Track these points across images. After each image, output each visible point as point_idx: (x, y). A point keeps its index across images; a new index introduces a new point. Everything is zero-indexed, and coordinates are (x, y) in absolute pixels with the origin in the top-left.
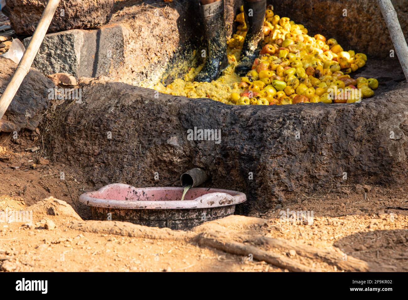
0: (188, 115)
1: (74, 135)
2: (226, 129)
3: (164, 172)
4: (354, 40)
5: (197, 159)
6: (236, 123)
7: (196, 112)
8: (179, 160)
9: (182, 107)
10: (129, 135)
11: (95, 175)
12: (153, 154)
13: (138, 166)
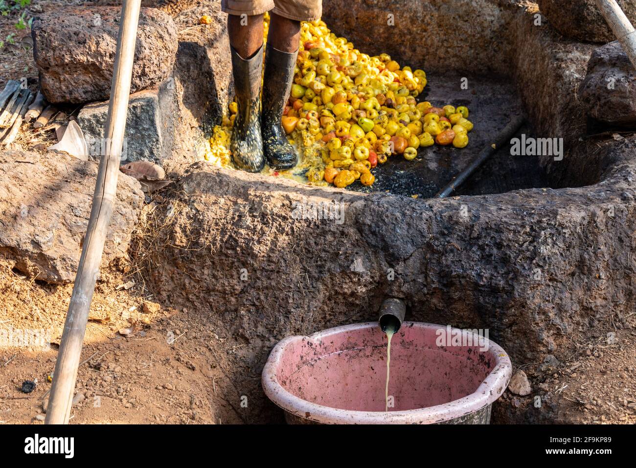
0: (373, 225)
1: (192, 262)
2: (436, 243)
3: (340, 306)
5: (394, 288)
6: (450, 233)
7: (386, 220)
8: (364, 290)
9: (360, 213)
10: (286, 261)
11: (246, 326)
12: (328, 287)
13: (309, 306)
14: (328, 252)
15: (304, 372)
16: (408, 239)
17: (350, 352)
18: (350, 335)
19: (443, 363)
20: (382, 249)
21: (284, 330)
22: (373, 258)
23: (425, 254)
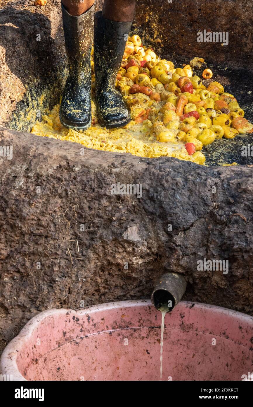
0: (152, 190)
2: (220, 212)
3: (115, 279)
5: (173, 261)
6: (236, 202)
7: (166, 185)
8: (140, 261)
9: (139, 177)
10: (55, 225)
11: (7, 294)
12: (99, 255)
13: (77, 276)
14: (101, 217)
15: (66, 350)
16: (189, 207)
17: (124, 331)
18: (124, 312)
19: (224, 353)
20: (159, 216)
21: (47, 300)
22: (149, 226)
23: (208, 224)
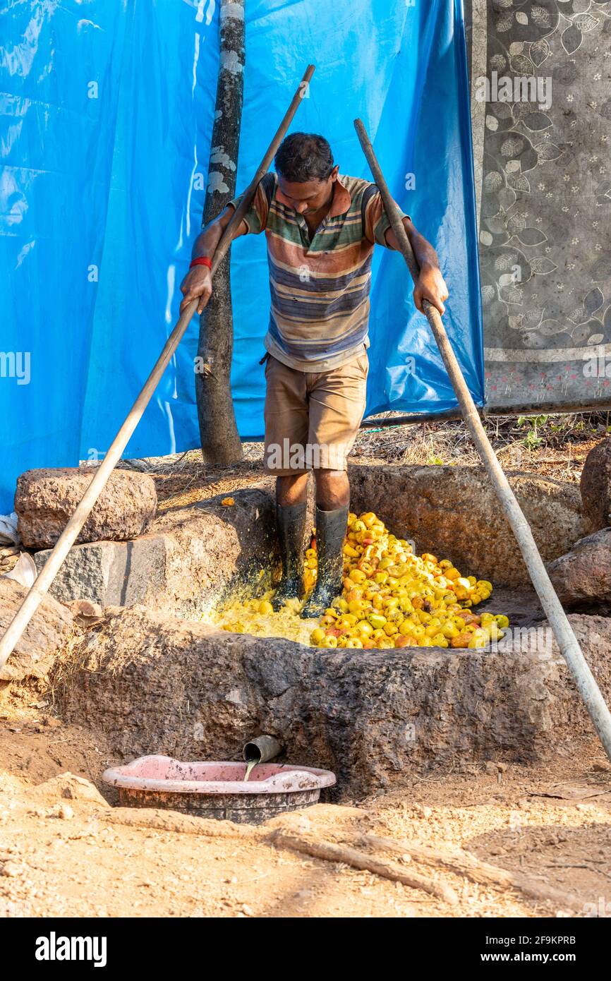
0: (255, 660)
1: (97, 685)
2: (307, 680)
3: (219, 741)
4: (474, 563)
5: (266, 723)
6: (322, 673)
7: (266, 656)
8: (241, 724)
10: (172, 687)
11: (124, 742)
12: (205, 715)
13: (184, 731)
14: (211, 682)
16: (283, 676)
20: (258, 683)
21: (155, 748)
22: (250, 692)
23: (297, 691)
